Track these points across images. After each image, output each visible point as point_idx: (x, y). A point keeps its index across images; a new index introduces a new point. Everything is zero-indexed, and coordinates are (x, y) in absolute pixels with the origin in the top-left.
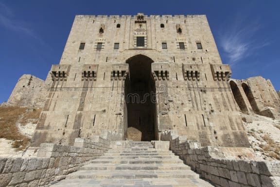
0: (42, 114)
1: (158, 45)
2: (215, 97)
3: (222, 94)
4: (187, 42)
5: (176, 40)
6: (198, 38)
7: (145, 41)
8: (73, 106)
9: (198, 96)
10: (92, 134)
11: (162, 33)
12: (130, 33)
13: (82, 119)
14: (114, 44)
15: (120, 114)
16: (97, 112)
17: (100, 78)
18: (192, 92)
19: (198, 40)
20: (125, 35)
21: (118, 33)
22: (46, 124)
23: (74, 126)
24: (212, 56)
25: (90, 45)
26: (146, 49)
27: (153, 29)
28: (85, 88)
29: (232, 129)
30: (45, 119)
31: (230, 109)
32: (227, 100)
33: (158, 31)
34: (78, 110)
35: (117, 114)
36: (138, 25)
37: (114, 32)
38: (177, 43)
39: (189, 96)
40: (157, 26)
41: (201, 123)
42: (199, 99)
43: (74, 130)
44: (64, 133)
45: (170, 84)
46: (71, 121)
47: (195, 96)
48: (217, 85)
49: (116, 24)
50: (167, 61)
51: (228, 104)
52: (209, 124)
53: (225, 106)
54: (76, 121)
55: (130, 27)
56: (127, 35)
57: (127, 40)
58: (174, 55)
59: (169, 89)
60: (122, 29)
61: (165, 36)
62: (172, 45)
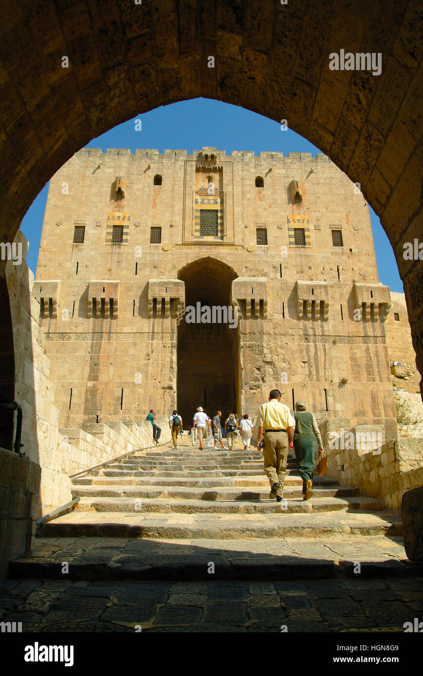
1: (247, 233)
2: (354, 354)
3: (367, 349)
4: (311, 227)
5: (289, 222)
6: (337, 219)
7: (220, 221)
8: (78, 371)
9: (321, 354)
11: (258, 202)
12: (185, 201)
13: (99, 396)
14: (149, 231)
15: (170, 387)
16: (125, 383)
17: (125, 313)
18: (312, 344)
19: (337, 222)
20: (173, 206)
21: (158, 201)
23: (86, 410)
24: (360, 265)
25: (95, 232)
26: (222, 244)
27: (238, 190)
28: (97, 334)
29: (374, 415)
31: (377, 379)
32: (374, 362)
33: (248, 196)
35: (163, 388)
36: (202, 176)
37: (149, 196)
38: (290, 229)
40: (247, 182)
41: (321, 404)
42: (323, 358)
43: (86, 417)
45: (268, 327)
46: (79, 399)
47: (316, 354)
48: (361, 330)
49: (152, 174)
50: (264, 275)
52: (334, 406)
53: (369, 373)
55: (185, 184)
56: (179, 206)
58: (281, 259)
59: (265, 337)
60: (166, 188)
61: (265, 209)
62: (278, 233)
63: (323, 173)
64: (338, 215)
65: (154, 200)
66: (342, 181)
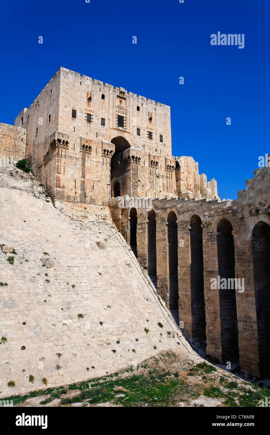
0: (57, 176)
1: (134, 129)
4: (154, 133)
5: (147, 128)
7: (125, 122)
8: (77, 173)
10: (94, 196)
11: (138, 117)
12: (113, 110)
13: (86, 184)
14: (100, 120)
15: (109, 185)
16: (95, 181)
17: (93, 153)
18: (152, 176)
19: (162, 132)
20: (109, 111)
21: (103, 106)
22: (62, 185)
23: (81, 189)
25: (81, 114)
26: (126, 132)
27: (131, 110)
28: (84, 159)
30: (60, 181)
33: (135, 114)
34: (82, 177)
35: (107, 185)
36: (118, 100)
37: (100, 104)
38: (147, 132)
39: (150, 179)
40: (134, 107)
43: (82, 192)
44: (76, 193)
45: (140, 168)
46: (79, 184)
47: (153, 180)
48: (166, 174)
50: (139, 148)
51: (169, 189)
54: (81, 186)
55: (113, 102)
56: (111, 111)
57: (111, 117)
58: (144, 143)
59: (139, 171)
60: (106, 102)
61: (140, 121)
62: (143, 132)
63: (158, 111)
64: (162, 129)
65: (102, 106)
66: (164, 116)
